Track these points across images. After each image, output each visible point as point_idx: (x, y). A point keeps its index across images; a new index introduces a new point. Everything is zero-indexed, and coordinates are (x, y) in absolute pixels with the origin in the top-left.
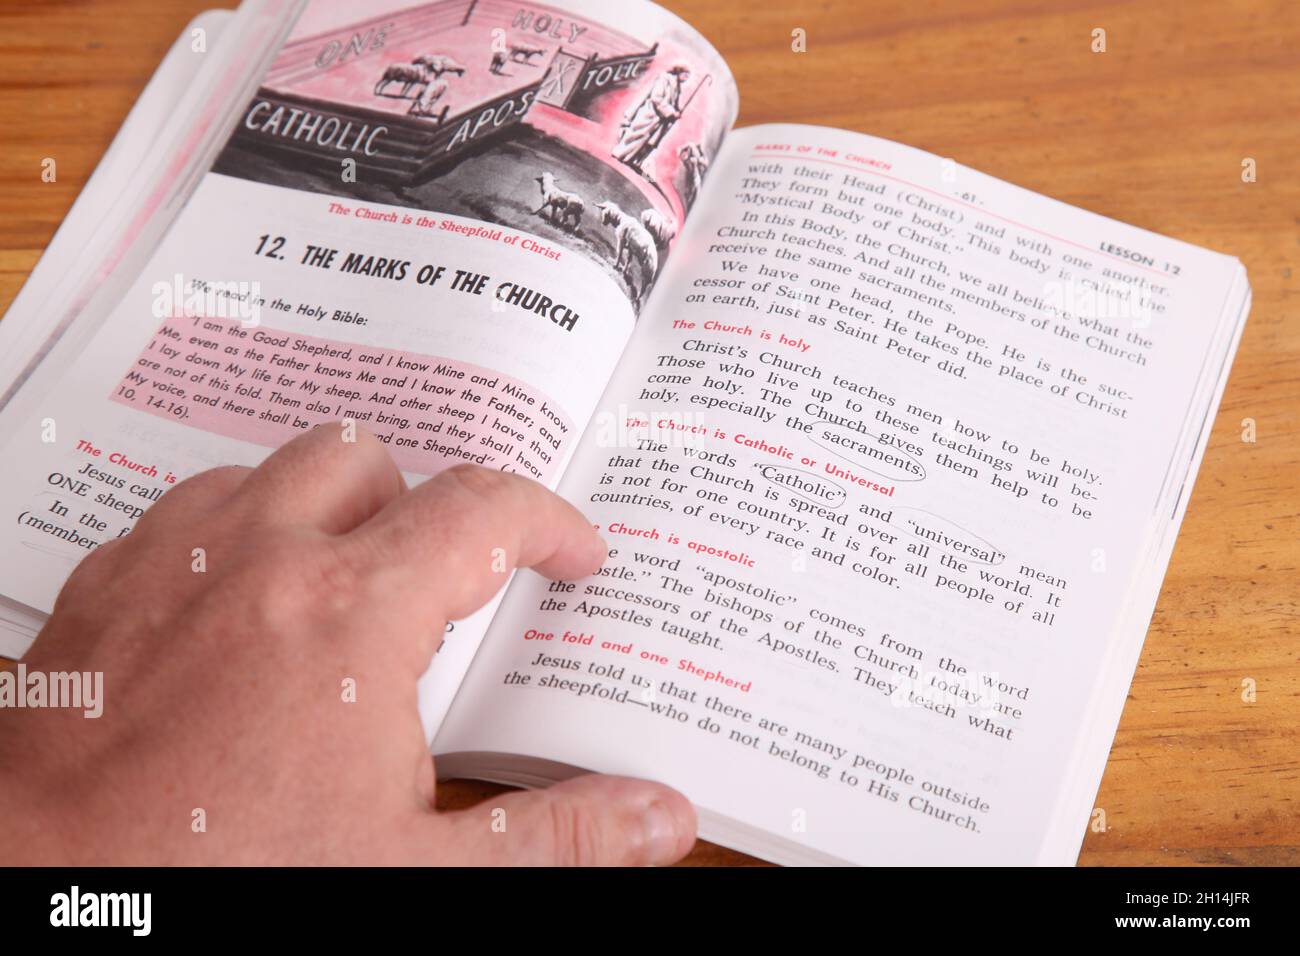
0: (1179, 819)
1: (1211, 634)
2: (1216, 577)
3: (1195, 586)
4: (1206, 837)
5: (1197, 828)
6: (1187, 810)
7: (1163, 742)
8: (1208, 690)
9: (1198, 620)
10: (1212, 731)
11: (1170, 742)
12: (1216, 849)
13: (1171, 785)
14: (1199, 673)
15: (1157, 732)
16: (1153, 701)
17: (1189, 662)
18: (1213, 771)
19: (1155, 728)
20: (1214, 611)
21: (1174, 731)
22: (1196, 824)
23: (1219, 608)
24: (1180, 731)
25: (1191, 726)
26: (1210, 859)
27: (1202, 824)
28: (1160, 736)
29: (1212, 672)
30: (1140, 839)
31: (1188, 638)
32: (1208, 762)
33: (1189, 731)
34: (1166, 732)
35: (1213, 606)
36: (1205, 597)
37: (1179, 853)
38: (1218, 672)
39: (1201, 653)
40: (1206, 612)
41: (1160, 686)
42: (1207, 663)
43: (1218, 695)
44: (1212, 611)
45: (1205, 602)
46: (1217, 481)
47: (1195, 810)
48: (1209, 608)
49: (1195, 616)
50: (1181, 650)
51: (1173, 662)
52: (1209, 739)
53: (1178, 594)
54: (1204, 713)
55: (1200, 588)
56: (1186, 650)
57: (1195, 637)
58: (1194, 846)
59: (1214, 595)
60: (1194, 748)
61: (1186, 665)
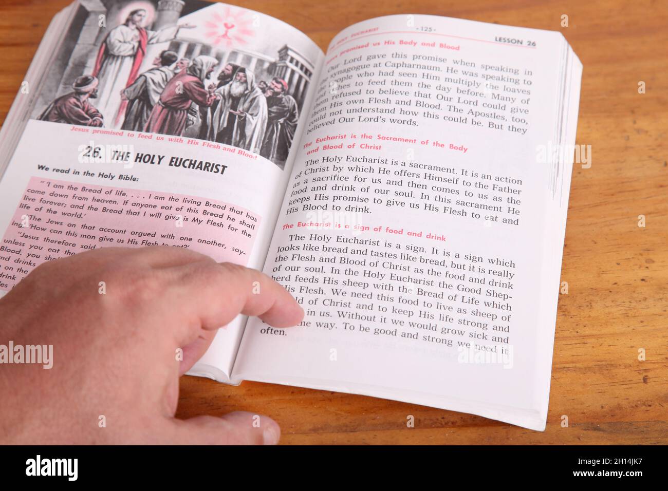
0: (573, 408)
1: (590, 317)
2: (592, 289)
3: (582, 293)
4: (587, 418)
5: (582, 413)
6: (578, 404)
7: (566, 371)
8: (588, 345)
9: (583, 310)
10: (590, 365)
11: (569, 370)
12: (592, 423)
13: (570, 391)
14: (583, 336)
15: (563, 366)
16: (561, 350)
17: (579, 331)
18: (591, 385)
19: (562, 364)
20: (591, 305)
21: (571, 365)
22: (582, 411)
23: (593, 304)
24: (574, 365)
25: (580, 363)
26: (589, 428)
27: (585, 411)
28: (564, 368)
29: (590, 336)
30: (555, 418)
31: (578, 319)
32: (588, 380)
33: (578, 365)
34: (567, 366)
35: (590, 303)
36: (587, 299)
37: (574, 425)
38: (593, 335)
39: (585, 326)
40: (587, 306)
41: (564, 342)
42: (588, 331)
43: (593, 347)
44: (590, 305)
45: (586, 301)
46: (593, 241)
47: (582, 404)
48: (589, 304)
49: (582, 308)
50: (574, 325)
51: (570, 331)
52: (588, 369)
53: (573, 297)
54: (586, 356)
55: (584, 294)
56: (577, 325)
57: (582, 318)
58: (581, 422)
59: (591, 297)
60: (581, 373)
61: (577, 332)
